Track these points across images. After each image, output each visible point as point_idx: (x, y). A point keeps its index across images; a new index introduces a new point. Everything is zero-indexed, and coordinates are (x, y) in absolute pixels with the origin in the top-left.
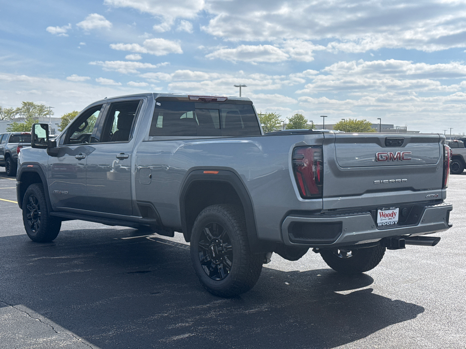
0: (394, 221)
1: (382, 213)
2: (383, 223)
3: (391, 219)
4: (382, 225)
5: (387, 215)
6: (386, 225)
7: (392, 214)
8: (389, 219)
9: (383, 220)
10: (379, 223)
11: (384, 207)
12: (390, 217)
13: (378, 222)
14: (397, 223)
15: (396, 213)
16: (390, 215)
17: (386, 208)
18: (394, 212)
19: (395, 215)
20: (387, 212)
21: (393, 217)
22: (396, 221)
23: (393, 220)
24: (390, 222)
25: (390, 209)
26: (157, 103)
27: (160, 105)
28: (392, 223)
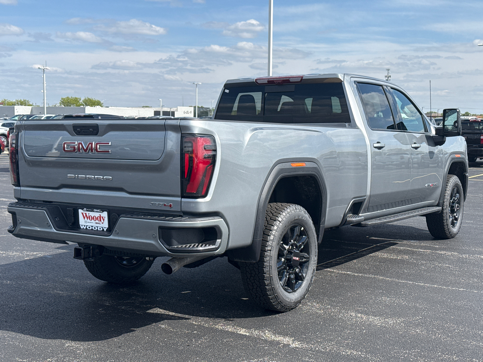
0: (102, 227)
1: (86, 214)
2: (87, 226)
3: (99, 223)
4: (86, 228)
5: (93, 218)
6: (92, 229)
7: (99, 218)
8: (97, 223)
9: (88, 222)
10: (82, 225)
11: (85, 208)
12: (97, 221)
13: (80, 224)
14: (106, 230)
15: (105, 217)
16: (97, 219)
17: (89, 209)
18: (101, 216)
19: (104, 220)
20: (92, 214)
21: (101, 222)
22: (105, 228)
23: (102, 225)
24: (97, 227)
25: (94, 211)
26: (226, 90)
27: (228, 92)
28: (100, 229)
